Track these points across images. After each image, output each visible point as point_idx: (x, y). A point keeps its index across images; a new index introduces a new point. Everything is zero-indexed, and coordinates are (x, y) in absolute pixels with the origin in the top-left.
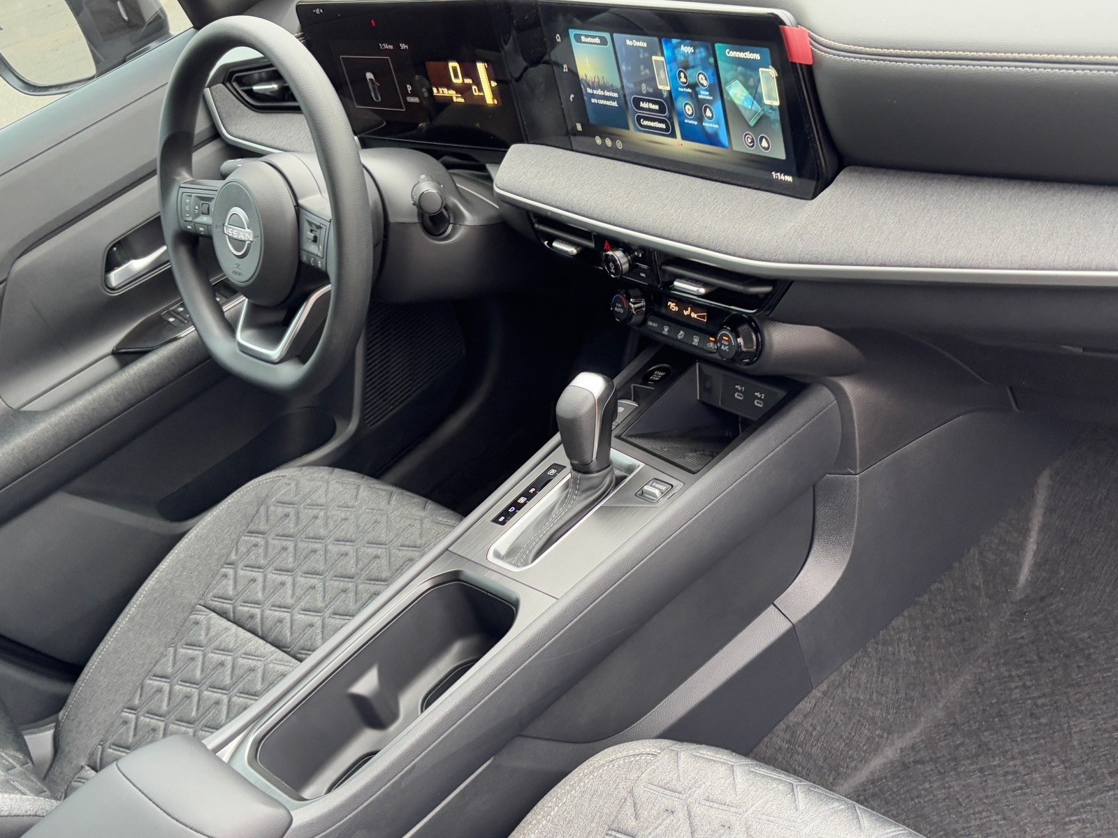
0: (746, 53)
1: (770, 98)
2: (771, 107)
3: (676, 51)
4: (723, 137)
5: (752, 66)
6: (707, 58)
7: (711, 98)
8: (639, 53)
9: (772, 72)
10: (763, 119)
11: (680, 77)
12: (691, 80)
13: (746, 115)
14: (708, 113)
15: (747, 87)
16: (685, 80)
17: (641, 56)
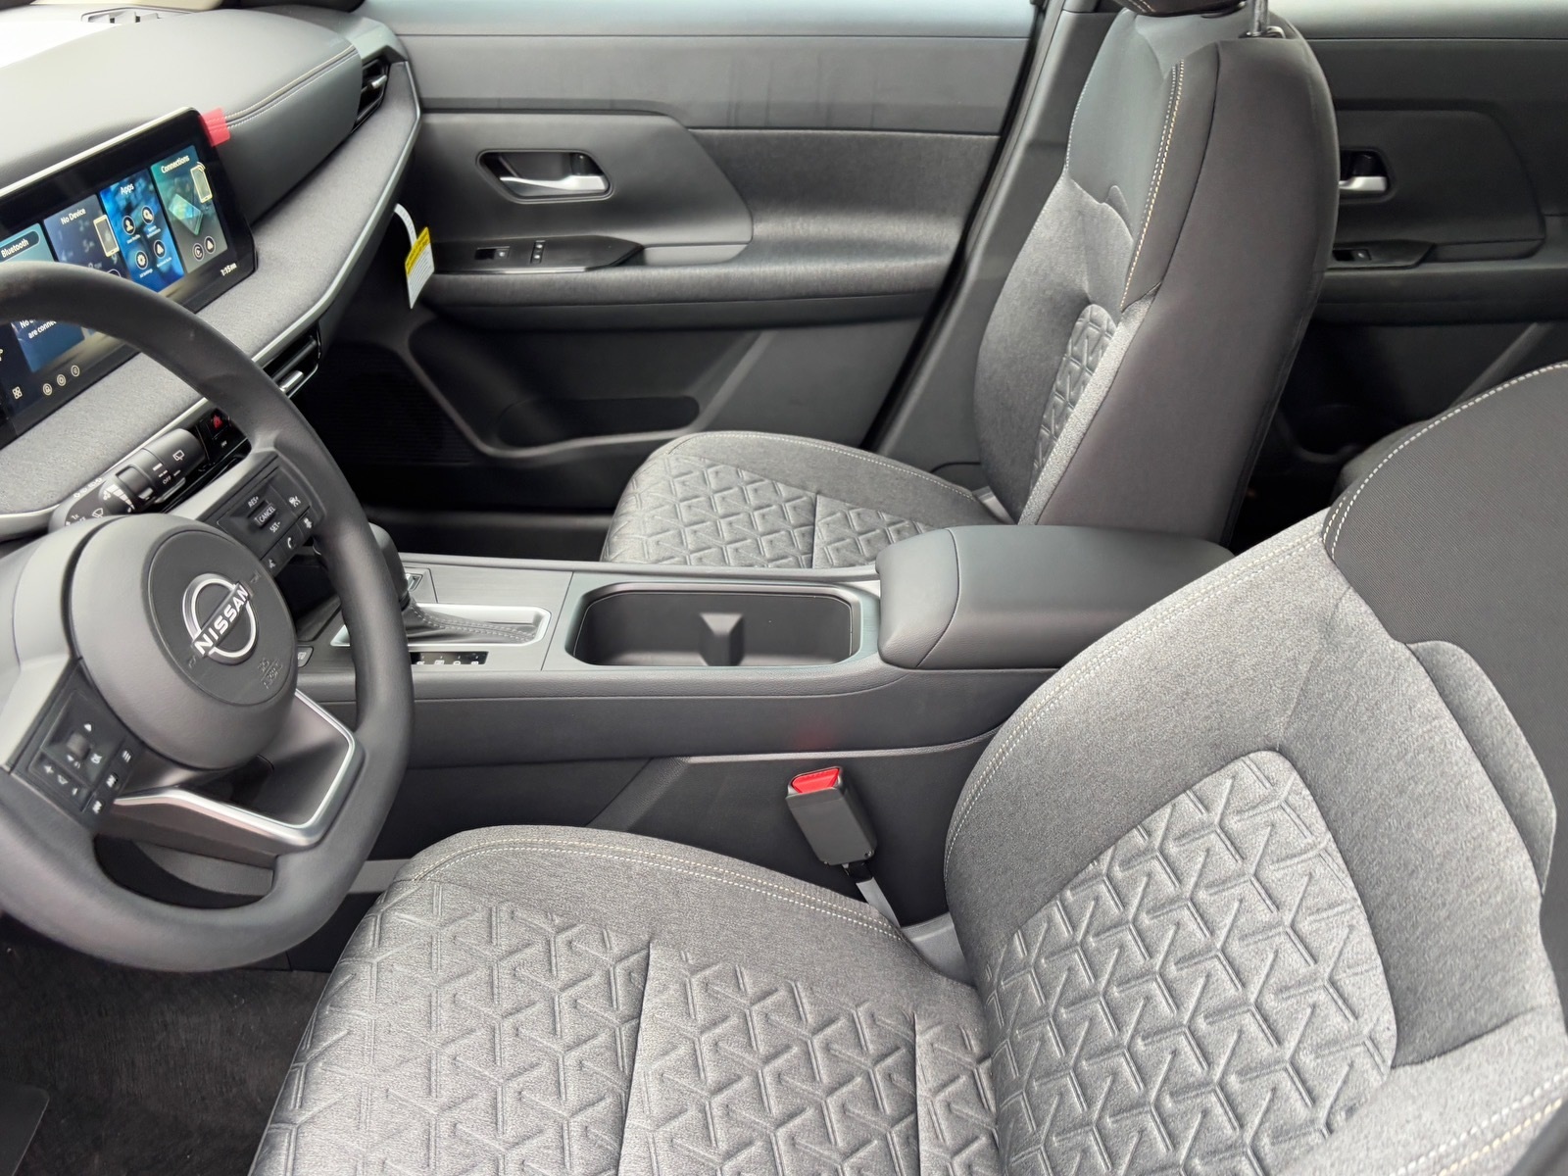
0: (179, 160)
1: (204, 194)
2: (207, 203)
3: (117, 198)
4: (179, 269)
5: (183, 172)
6: (147, 187)
7: (159, 230)
8: (79, 226)
9: (200, 167)
10: (204, 221)
11: (126, 226)
12: (137, 223)
13: (190, 225)
14: (160, 250)
15: (185, 195)
16: (132, 227)
17: (82, 229)
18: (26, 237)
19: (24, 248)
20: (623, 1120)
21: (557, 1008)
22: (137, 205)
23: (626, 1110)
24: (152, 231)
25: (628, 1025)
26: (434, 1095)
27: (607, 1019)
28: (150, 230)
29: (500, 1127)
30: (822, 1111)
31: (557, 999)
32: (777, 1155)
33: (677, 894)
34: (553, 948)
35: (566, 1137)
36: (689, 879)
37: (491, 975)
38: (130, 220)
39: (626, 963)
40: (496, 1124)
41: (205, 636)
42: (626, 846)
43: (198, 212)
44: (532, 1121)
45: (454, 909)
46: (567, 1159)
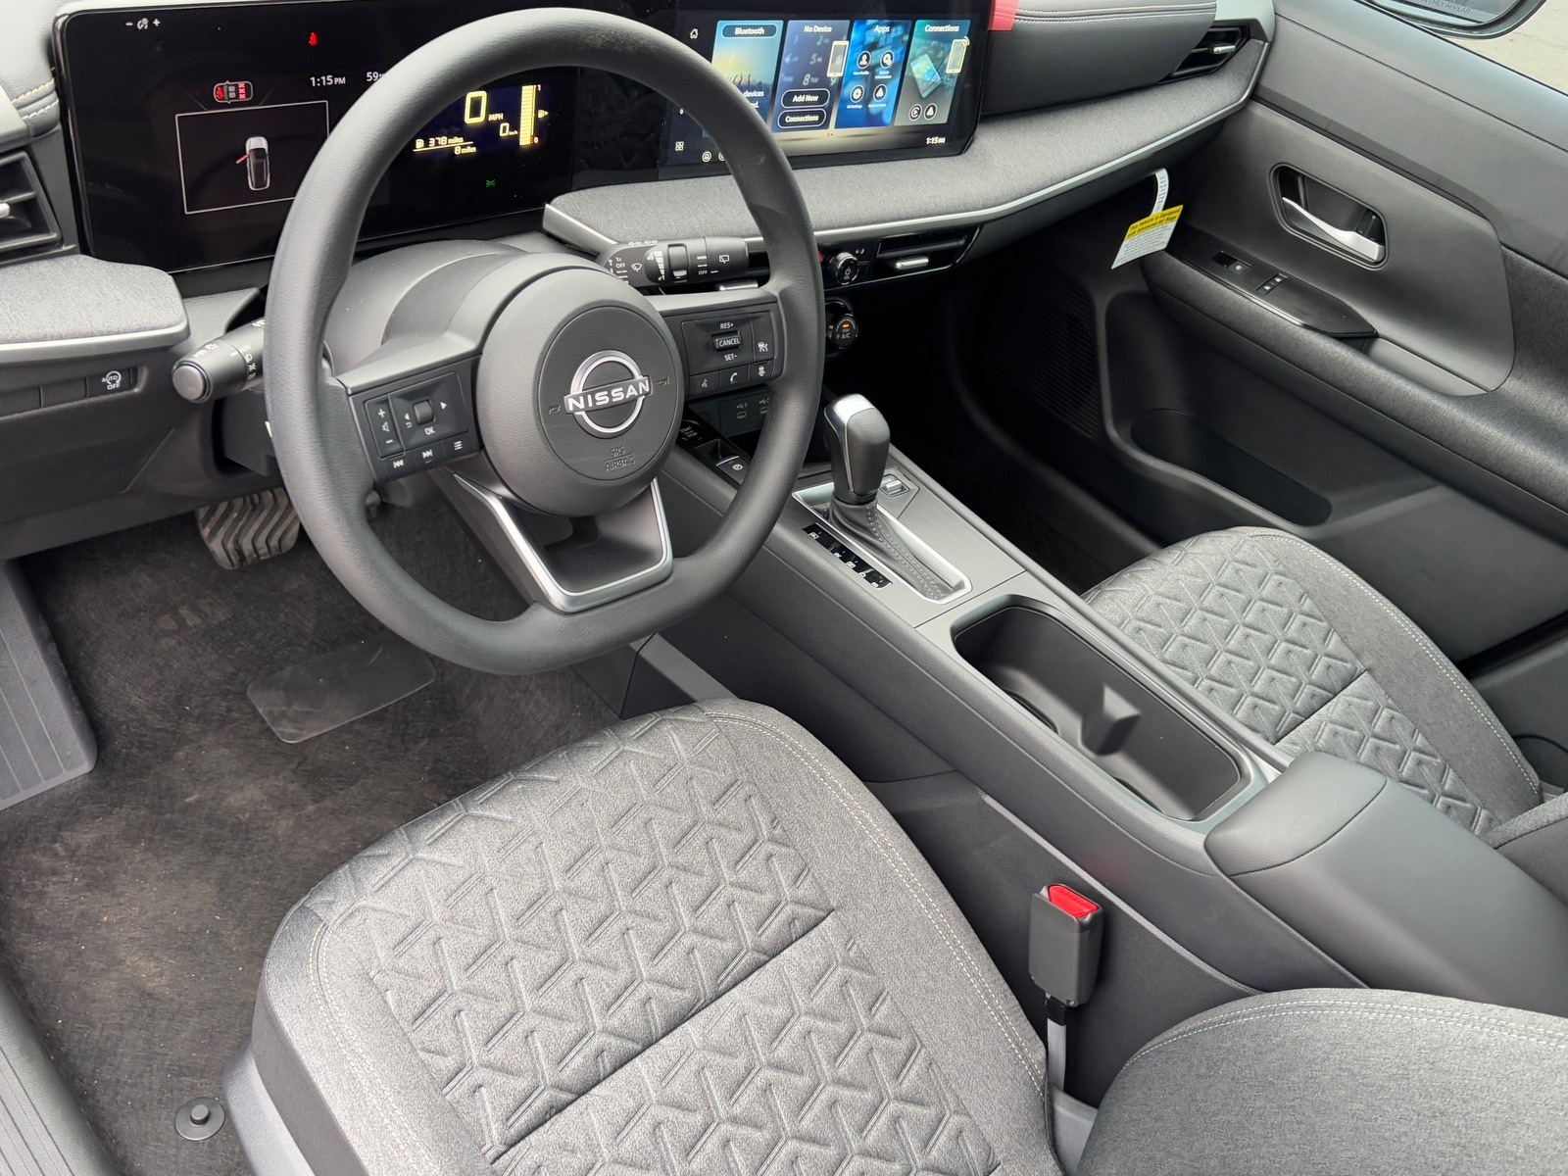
0: (947, 27)
1: (953, 67)
2: (951, 76)
3: (867, 33)
4: (887, 119)
5: (946, 39)
6: (901, 36)
7: (890, 77)
8: (818, 40)
9: (966, 42)
10: (939, 89)
11: (861, 60)
12: (872, 62)
13: (921, 86)
14: (880, 93)
15: (934, 59)
16: (866, 63)
17: (819, 43)
18: (764, 27)
19: (758, 35)
20: (683, 1020)
21: (715, 894)
22: (882, 47)
23: (693, 1015)
24: (882, 74)
25: (756, 955)
26: (569, 875)
27: (744, 936)
28: (881, 73)
29: (591, 940)
30: (842, 1161)
31: (721, 887)
32: (772, 1156)
33: (884, 892)
34: (754, 848)
35: (630, 990)
36: (902, 889)
37: (691, 828)
38: (868, 56)
39: (799, 909)
40: (590, 935)
41: (581, 398)
42: (875, 820)
43: (937, 78)
44: (618, 956)
45: (710, 758)
46: (615, 1007)
